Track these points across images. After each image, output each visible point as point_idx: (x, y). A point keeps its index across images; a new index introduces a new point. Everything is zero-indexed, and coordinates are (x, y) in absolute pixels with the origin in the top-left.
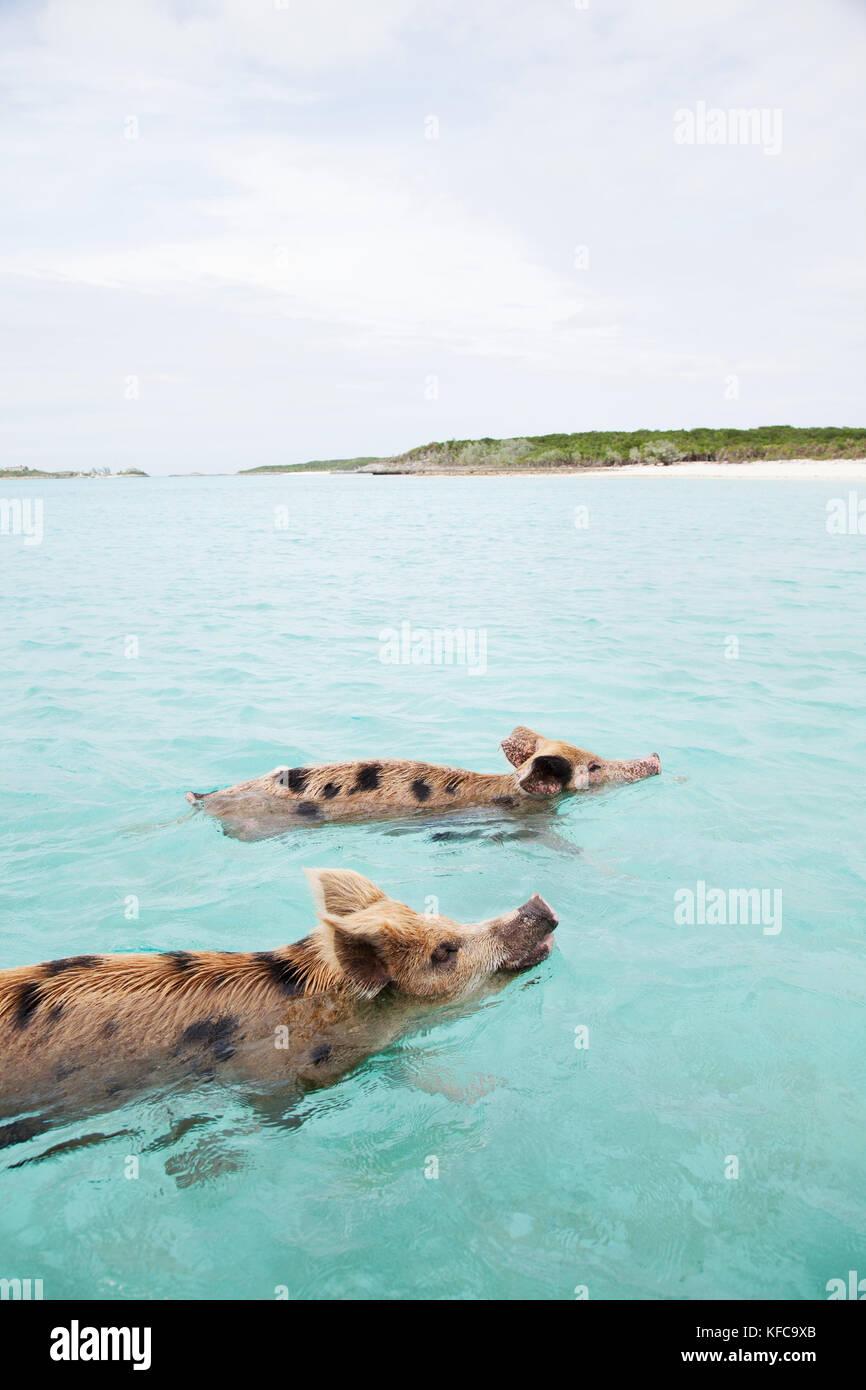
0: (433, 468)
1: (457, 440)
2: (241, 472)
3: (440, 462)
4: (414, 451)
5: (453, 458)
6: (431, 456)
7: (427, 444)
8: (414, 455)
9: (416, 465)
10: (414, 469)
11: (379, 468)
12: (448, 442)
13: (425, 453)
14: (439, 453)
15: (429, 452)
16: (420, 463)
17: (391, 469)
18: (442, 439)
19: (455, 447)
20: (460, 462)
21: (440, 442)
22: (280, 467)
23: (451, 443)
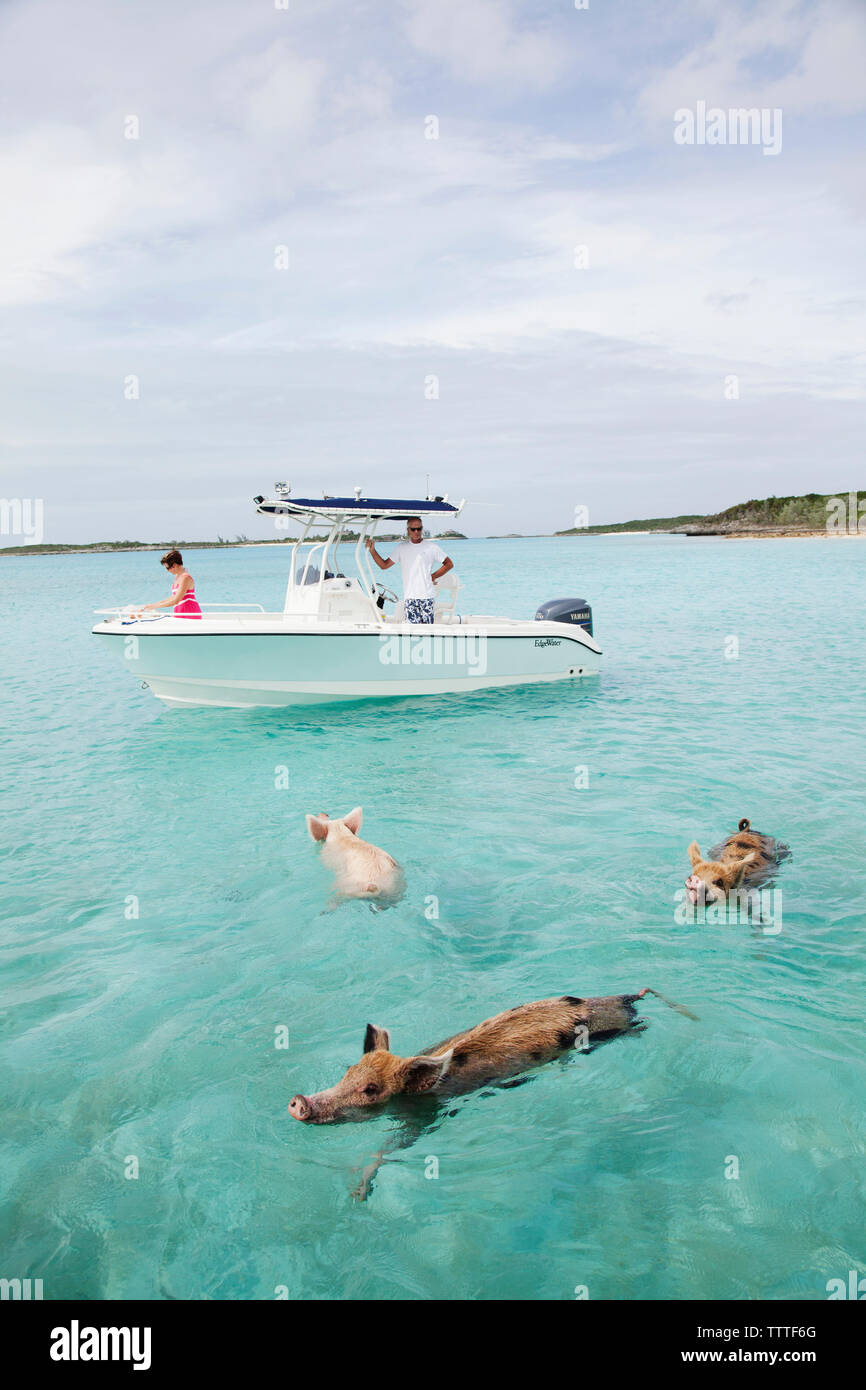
0: (750, 528)
1: (778, 496)
2: (558, 533)
3: (758, 522)
4: (730, 510)
5: (773, 518)
6: (749, 515)
7: (745, 502)
8: (732, 514)
9: (733, 525)
10: (730, 530)
11: (693, 528)
12: (769, 500)
13: (743, 512)
14: (757, 511)
15: (747, 511)
16: (737, 523)
17: (706, 530)
18: (762, 496)
19: (775, 505)
20: (781, 521)
21: (760, 499)
22: (598, 527)
23: (771, 501)
